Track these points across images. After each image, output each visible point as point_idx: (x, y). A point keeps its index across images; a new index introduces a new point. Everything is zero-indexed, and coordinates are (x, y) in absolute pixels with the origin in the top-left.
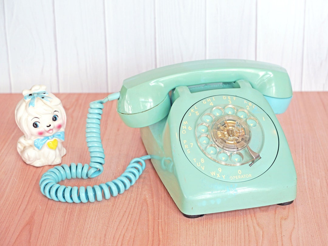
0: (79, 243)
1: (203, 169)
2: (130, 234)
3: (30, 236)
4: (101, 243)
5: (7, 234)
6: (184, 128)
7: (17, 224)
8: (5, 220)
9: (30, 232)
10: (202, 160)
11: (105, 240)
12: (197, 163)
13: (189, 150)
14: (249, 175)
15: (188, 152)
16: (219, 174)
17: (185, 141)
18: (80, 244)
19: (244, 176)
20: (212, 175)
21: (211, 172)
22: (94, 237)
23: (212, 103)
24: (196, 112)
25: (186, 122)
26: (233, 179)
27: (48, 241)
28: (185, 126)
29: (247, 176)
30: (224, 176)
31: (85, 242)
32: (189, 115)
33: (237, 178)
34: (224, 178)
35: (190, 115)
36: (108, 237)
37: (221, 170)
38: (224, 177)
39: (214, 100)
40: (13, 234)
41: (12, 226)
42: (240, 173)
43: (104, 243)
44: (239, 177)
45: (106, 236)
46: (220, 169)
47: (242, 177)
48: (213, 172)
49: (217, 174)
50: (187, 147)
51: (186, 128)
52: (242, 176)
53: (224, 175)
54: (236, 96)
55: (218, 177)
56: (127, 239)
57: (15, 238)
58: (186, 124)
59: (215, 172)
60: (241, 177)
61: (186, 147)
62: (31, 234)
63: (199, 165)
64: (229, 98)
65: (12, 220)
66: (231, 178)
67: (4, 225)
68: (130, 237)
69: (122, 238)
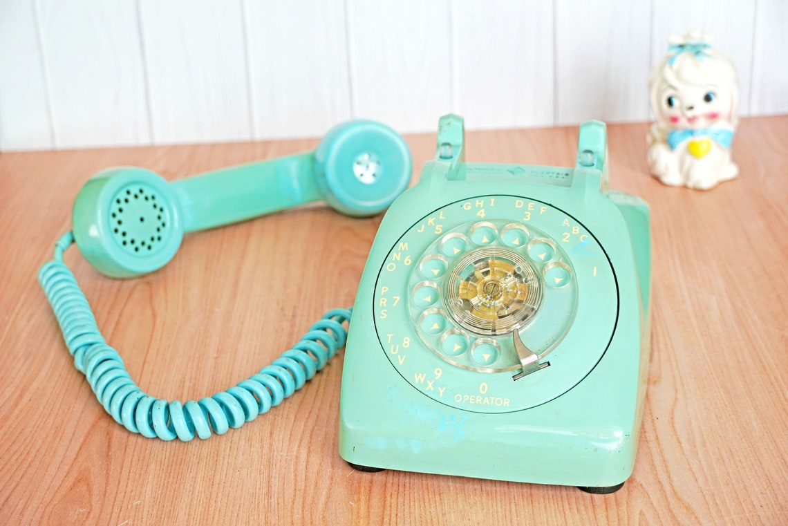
0: (216, 453)
1: (401, 362)
2: (324, 430)
3: (109, 442)
4: (264, 451)
5: (58, 440)
6: (396, 258)
7: (80, 419)
8: (52, 410)
9: (108, 434)
10: (407, 340)
11: (271, 444)
12: (393, 346)
13: (385, 310)
14: (505, 400)
15: (381, 315)
16: (433, 382)
17: (385, 289)
18: (217, 456)
19: (490, 400)
20: (417, 380)
21: (416, 374)
22: (247, 439)
23: (483, 211)
24: (437, 226)
25: (406, 244)
26: (462, 400)
27: (147, 452)
28: (400, 254)
29: (499, 402)
30: (442, 389)
31: (228, 450)
32: (419, 231)
33: (471, 402)
34: (441, 395)
35: (422, 230)
36: (277, 438)
37: (440, 375)
38: (441, 392)
39: (492, 205)
40: (71, 440)
41: (67, 422)
42: (483, 390)
43: (270, 451)
44: (477, 400)
45: (274, 436)
46: (438, 372)
47: (485, 401)
48: (420, 375)
49: (428, 382)
50: (384, 303)
51: (398, 259)
52: (487, 398)
53: (444, 389)
54: (550, 205)
55: (427, 389)
56: (319, 439)
57: (77, 449)
58: (403, 249)
59: (425, 375)
60: (482, 401)
61: (381, 302)
62: (110, 439)
63: (394, 351)
64: (529, 206)
65: (68, 409)
66: (458, 398)
67: (52, 422)
68: (326, 434)
69: (309, 438)
